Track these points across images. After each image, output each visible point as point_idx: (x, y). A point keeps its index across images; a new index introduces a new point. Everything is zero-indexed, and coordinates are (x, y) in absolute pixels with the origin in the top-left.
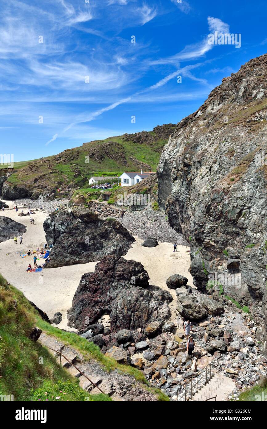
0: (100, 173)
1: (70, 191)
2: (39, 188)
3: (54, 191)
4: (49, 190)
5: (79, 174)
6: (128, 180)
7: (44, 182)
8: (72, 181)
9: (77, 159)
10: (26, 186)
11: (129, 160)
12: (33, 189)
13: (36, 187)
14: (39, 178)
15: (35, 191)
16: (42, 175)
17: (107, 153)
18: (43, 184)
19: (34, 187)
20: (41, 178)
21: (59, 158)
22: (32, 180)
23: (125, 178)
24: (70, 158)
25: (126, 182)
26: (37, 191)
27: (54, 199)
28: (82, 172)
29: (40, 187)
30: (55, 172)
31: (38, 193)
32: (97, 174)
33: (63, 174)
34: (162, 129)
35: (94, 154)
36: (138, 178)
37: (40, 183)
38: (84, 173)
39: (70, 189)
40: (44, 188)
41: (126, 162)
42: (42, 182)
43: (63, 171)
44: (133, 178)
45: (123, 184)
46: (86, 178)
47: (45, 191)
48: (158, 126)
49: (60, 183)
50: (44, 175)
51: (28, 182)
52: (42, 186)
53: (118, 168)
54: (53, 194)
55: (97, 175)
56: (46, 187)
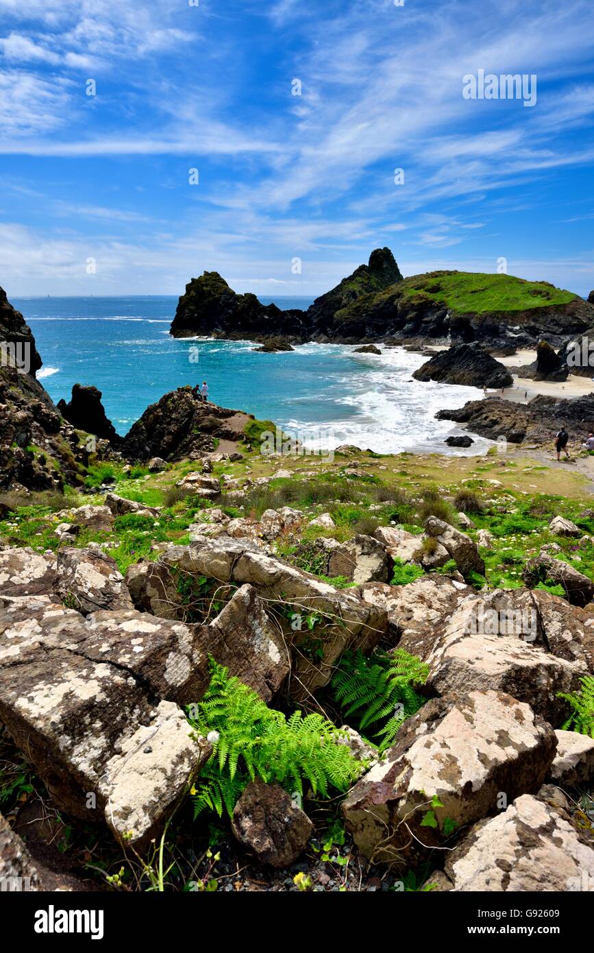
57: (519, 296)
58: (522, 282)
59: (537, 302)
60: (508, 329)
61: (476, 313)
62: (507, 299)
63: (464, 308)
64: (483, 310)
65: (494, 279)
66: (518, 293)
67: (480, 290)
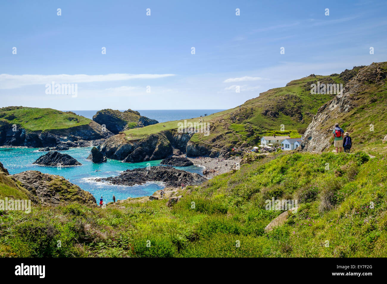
0: (272, 131)
1: (243, 150)
2: (217, 148)
3: (229, 150)
4: (225, 149)
5: (252, 133)
7: (220, 142)
8: (246, 140)
9: (251, 117)
10: (206, 145)
11: (306, 115)
12: (211, 148)
13: (214, 146)
14: (217, 138)
15: (214, 150)
16: (218, 135)
17: (282, 109)
18: (220, 144)
19: (213, 147)
20: (218, 138)
21: (234, 118)
22: (211, 140)
23: (286, 144)
24: (244, 116)
25: (287, 147)
26: (215, 150)
27: (229, 158)
28: (254, 131)
29: (217, 146)
30: (230, 132)
31: (215, 152)
32: (269, 132)
33: (237, 133)
34: (349, 75)
35: (268, 111)
37: (218, 143)
38: (257, 132)
39: (243, 148)
40: (220, 147)
41: (301, 118)
42: (219, 142)
43: (237, 130)
44: (293, 144)
46: (258, 137)
47: (221, 150)
48: (346, 70)
49: (235, 143)
50: (221, 136)
51: (208, 142)
52: (219, 145)
53: (293, 124)
54: (229, 153)
55: (269, 134)
56: (223, 146)
57: (62, 121)
58: (61, 113)
59: (73, 124)
60: (61, 139)
61: (41, 131)
62: (56, 122)
63: (33, 128)
64: (45, 129)
65: (46, 112)
66: (60, 119)
67: (39, 118)
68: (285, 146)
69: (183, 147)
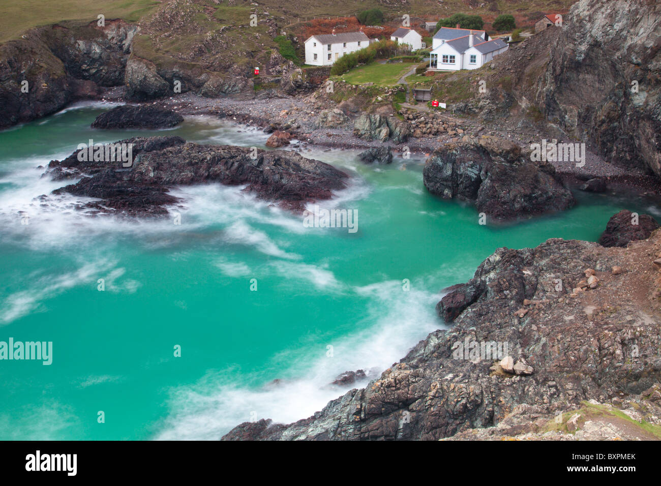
5: (277, 28)
6: (453, 57)
8: (272, 47)
10: (182, 66)
13: (207, 67)
14: (205, 46)
15: (211, 77)
16: (208, 37)
20: (209, 45)
22: (191, 52)
23: (446, 54)
25: (449, 61)
26: (215, 78)
28: (279, 23)
29: (216, 67)
30: (231, 29)
31: (216, 81)
33: (247, 31)
36: (473, 54)
38: (285, 25)
39: (279, 68)
40: (225, 68)
44: (463, 54)
45: (441, 66)
46: (292, 37)
47: (231, 76)
49: (252, 55)
51: (185, 57)
52: (219, 64)
56: (229, 66)
68: (440, 59)
69: (97, 72)
